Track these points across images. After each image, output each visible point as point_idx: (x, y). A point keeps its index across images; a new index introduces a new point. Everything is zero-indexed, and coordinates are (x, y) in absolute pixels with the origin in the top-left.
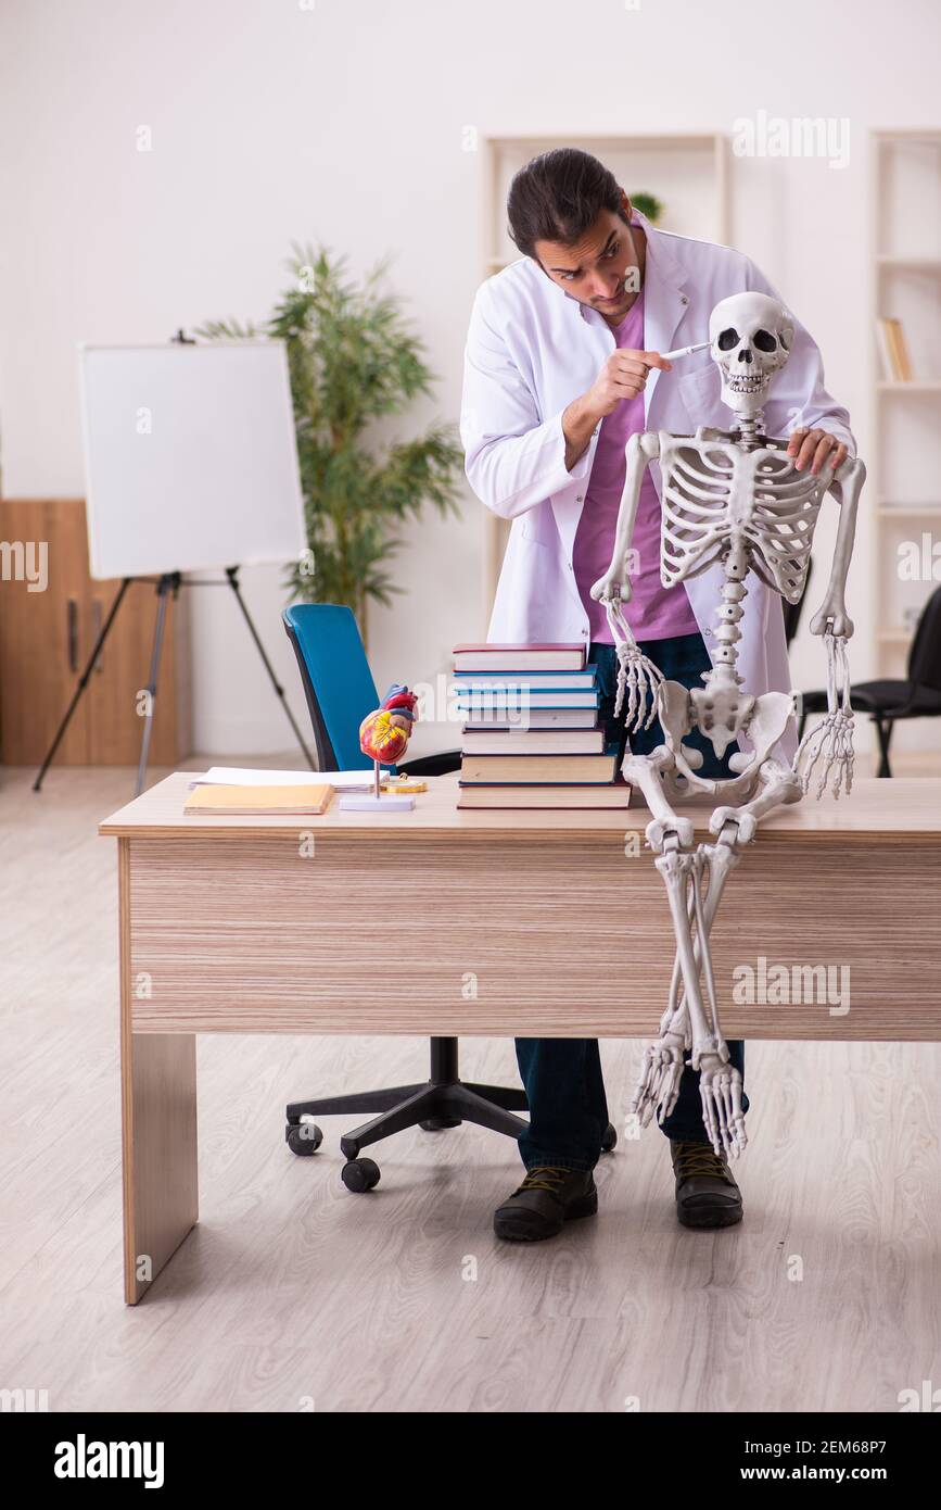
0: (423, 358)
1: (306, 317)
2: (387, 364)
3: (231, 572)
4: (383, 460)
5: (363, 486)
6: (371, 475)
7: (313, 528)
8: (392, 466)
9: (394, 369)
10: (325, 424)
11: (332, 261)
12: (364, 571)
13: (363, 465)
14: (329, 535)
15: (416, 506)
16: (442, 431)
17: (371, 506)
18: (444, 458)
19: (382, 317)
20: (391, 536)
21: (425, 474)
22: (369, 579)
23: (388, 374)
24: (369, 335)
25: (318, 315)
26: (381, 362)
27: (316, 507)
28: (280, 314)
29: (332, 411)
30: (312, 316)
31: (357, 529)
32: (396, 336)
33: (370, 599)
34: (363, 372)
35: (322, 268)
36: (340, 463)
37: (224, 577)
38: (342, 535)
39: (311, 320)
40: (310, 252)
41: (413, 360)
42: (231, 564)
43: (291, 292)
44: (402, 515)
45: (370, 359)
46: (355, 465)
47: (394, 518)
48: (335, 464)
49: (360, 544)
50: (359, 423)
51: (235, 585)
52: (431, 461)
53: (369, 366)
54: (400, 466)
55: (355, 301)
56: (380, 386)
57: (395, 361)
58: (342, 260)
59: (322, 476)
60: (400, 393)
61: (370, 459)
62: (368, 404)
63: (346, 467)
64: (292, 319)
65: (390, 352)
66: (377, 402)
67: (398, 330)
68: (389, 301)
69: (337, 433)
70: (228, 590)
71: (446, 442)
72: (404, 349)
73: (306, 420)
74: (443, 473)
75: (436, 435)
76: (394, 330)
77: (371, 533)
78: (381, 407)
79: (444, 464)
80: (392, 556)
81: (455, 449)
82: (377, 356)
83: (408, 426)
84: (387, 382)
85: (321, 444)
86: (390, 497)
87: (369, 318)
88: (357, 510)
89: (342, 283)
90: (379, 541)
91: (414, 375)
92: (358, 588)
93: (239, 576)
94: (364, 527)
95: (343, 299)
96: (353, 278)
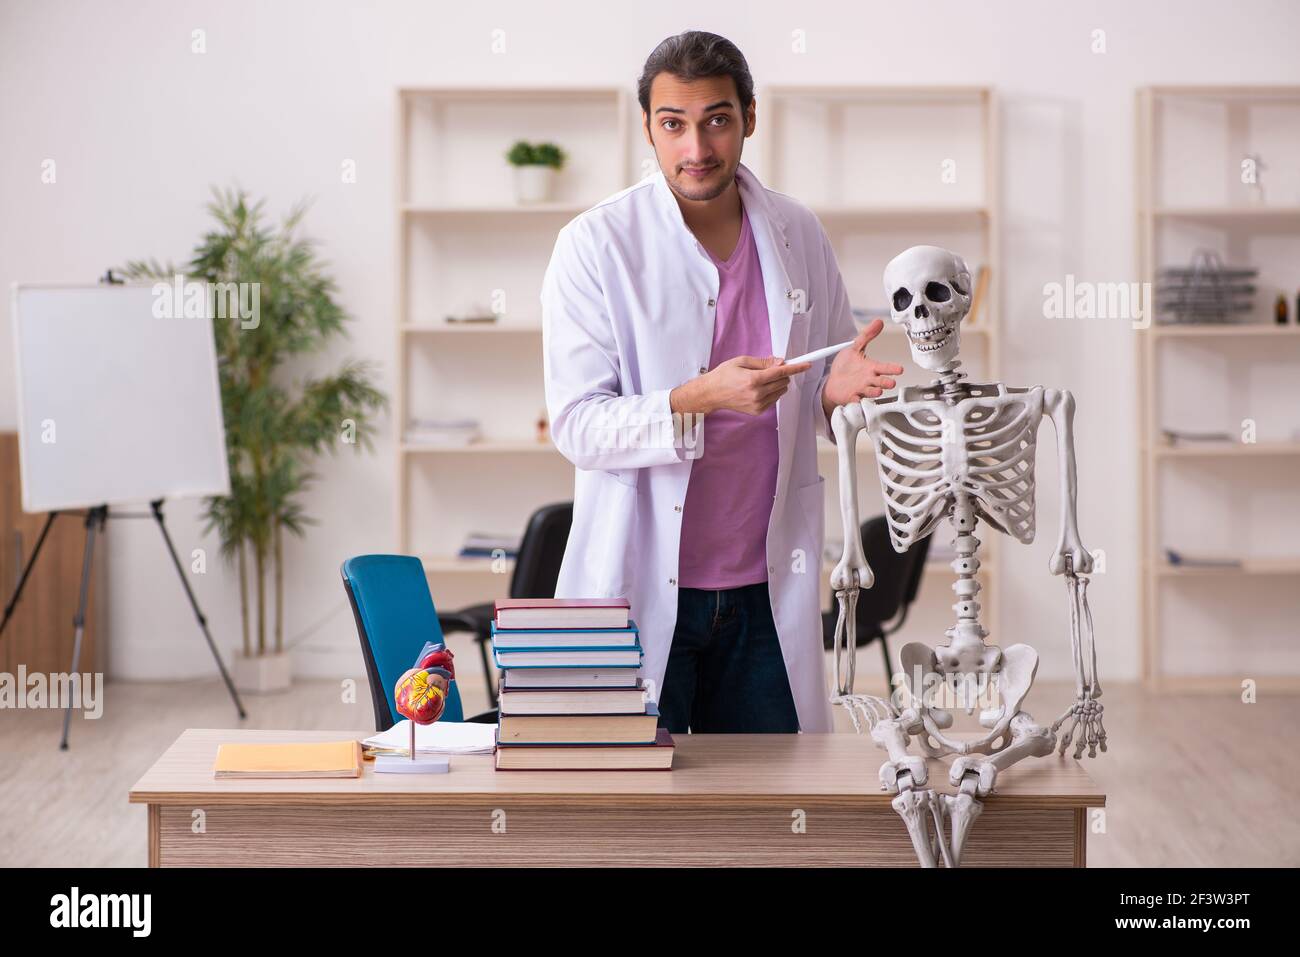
0: (337, 298)
1: (225, 259)
2: (302, 304)
3: (157, 505)
4: (296, 396)
5: (278, 421)
6: (286, 410)
7: (233, 461)
8: (305, 402)
9: (309, 309)
10: (242, 361)
11: (250, 204)
12: (279, 502)
13: (278, 401)
14: (247, 469)
15: (330, 441)
16: (354, 369)
17: (286, 440)
18: (356, 394)
19: (299, 258)
20: (305, 469)
21: (337, 409)
22: (283, 511)
23: (302, 312)
24: (286, 277)
25: (236, 257)
26: (297, 302)
27: (234, 441)
28: (199, 256)
29: (251, 349)
30: (231, 257)
31: (272, 462)
32: (312, 277)
33: (285, 530)
34: (278, 309)
35: (241, 212)
36: (257, 399)
37: (148, 509)
38: (258, 468)
39: (230, 261)
40: (230, 196)
41: (327, 301)
42: (156, 497)
43: (210, 234)
44: (316, 449)
45: (284, 299)
46: (271, 400)
47: (308, 452)
48: (252, 399)
49: (276, 477)
50: (273, 361)
51: (159, 517)
52: (343, 398)
53: (284, 305)
54: (313, 402)
55: (270, 243)
56: (296, 326)
57: (310, 301)
58: (260, 205)
59: (238, 410)
60: (315, 332)
61: (283, 394)
62: (283, 342)
63: (263, 404)
64: (211, 262)
65: (304, 293)
66: (292, 341)
67: (313, 272)
68: (303, 244)
69: (253, 371)
70: (152, 523)
71: (357, 379)
72: (319, 289)
73: (224, 357)
74: (355, 409)
75: (348, 373)
76: (306, 272)
77: (287, 464)
78: (294, 347)
79: (355, 400)
80: (307, 489)
81: (367, 386)
82: (292, 296)
83: (324, 364)
84: (301, 321)
85: (237, 379)
86: (306, 432)
87: (286, 258)
88: (273, 444)
89: (260, 226)
90: (294, 473)
91: (329, 317)
92: (272, 519)
93: (165, 509)
94: (279, 461)
95: (259, 241)
96: (270, 221)
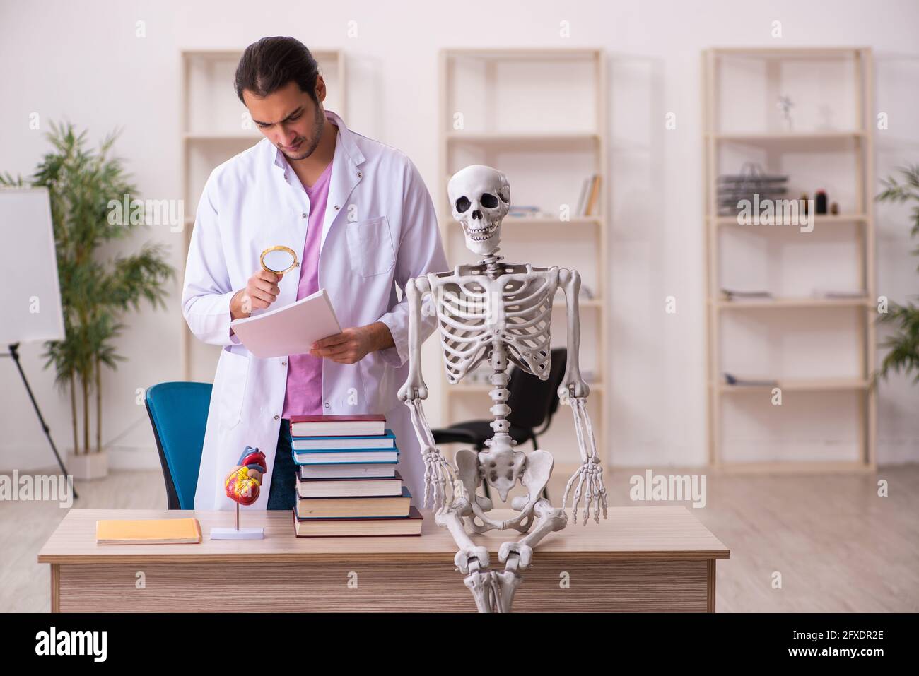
1: (59, 172)
3: (13, 348)
4: (110, 270)
5: (98, 288)
6: (103, 279)
7: (67, 317)
8: (117, 273)
10: (71, 245)
11: (76, 134)
12: (98, 345)
13: (97, 273)
14: (75, 322)
15: (135, 301)
16: (151, 250)
17: (103, 301)
18: (152, 268)
19: (111, 172)
20: (118, 321)
21: (139, 279)
22: (101, 351)
24: (103, 185)
25: (67, 171)
27: (67, 302)
28: (41, 170)
29: (78, 236)
30: (63, 172)
31: (94, 316)
32: (120, 185)
33: (102, 365)
34: (97, 208)
35: (70, 139)
36: (82, 271)
37: (6, 351)
38: (84, 321)
39: (62, 174)
40: (62, 128)
42: (13, 342)
43: (48, 155)
44: (125, 308)
46: (92, 272)
47: (120, 310)
48: (79, 272)
49: (97, 326)
50: (93, 245)
51: (15, 356)
52: (143, 271)
53: (100, 205)
54: (122, 274)
55: (91, 161)
58: (83, 134)
59: (69, 281)
61: (101, 269)
62: (100, 232)
63: (87, 275)
64: (50, 172)
66: (106, 231)
67: (121, 181)
68: (114, 162)
69: (79, 252)
70: (11, 361)
71: (154, 257)
73: (60, 242)
74: (152, 279)
75: (147, 253)
76: (117, 182)
77: (105, 318)
78: (108, 235)
79: (152, 272)
80: (118, 335)
81: (160, 262)
82: (107, 199)
83: (130, 247)
85: (69, 257)
86: (117, 296)
87: (102, 172)
88: (94, 304)
89: (84, 149)
90: (110, 324)
92: (93, 357)
93: (19, 351)
94: (99, 317)
95: (83, 159)
96: (91, 145)
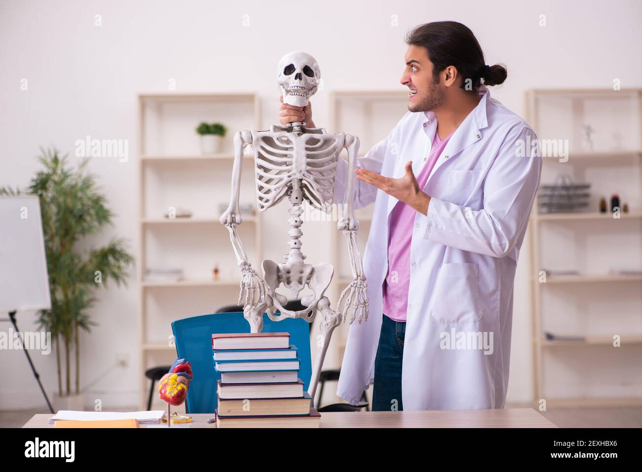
0: (106, 206)
1: (47, 186)
2: (88, 209)
3: (12, 314)
4: (86, 258)
5: (76, 271)
6: (80, 265)
7: (53, 292)
8: (91, 261)
9: (92, 212)
10: (57, 239)
11: (60, 157)
12: (77, 314)
13: (76, 261)
14: (60, 296)
15: (104, 281)
16: (117, 243)
17: (81, 281)
18: (117, 257)
19: (87, 184)
20: (91, 296)
21: (107, 264)
22: (79, 318)
23: (89, 214)
24: (80, 194)
25: (54, 185)
26: (86, 208)
27: (53, 282)
28: (34, 184)
29: (62, 232)
30: (50, 185)
31: (73, 292)
32: (94, 195)
33: (80, 329)
34: (76, 212)
35: (56, 160)
36: (65, 259)
37: (8, 317)
38: (66, 295)
39: (50, 187)
40: (49, 152)
41: (101, 207)
42: (12, 310)
43: (40, 172)
45: (79, 206)
46: (72, 260)
47: (93, 288)
48: (63, 259)
49: (76, 299)
50: (73, 239)
51: (14, 320)
52: (111, 259)
53: (79, 210)
54: (95, 261)
55: (72, 177)
56: (85, 220)
57: (93, 207)
58: (65, 157)
59: (56, 266)
60: (96, 224)
61: (79, 257)
62: (79, 229)
63: (68, 262)
64: (41, 185)
65: (90, 203)
66: (83, 229)
67: (94, 192)
68: (89, 177)
69: (62, 244)
70: (10, 324)
71: (118, 248)
72: (97, 202)
73: (47, 237)
74: (117, 264)
75: (113, 245)
76: (91, 192)
77: (81, 294)
78: (84, 232)
79: (117, 260)
80: (92, 307)
81: (123, 252)
82: (83, 205)
83: (101, 241)
84: (88, 218)
85: (55, 249)
87: (80, 185)
88: (74, 284)
89: (66, 168)
90: (85, 298)
91: (103, 216)
92: (73, 323)
93: (17, 317)
94: (77, 292)
95: (66, 175)
96: (71, 166)
